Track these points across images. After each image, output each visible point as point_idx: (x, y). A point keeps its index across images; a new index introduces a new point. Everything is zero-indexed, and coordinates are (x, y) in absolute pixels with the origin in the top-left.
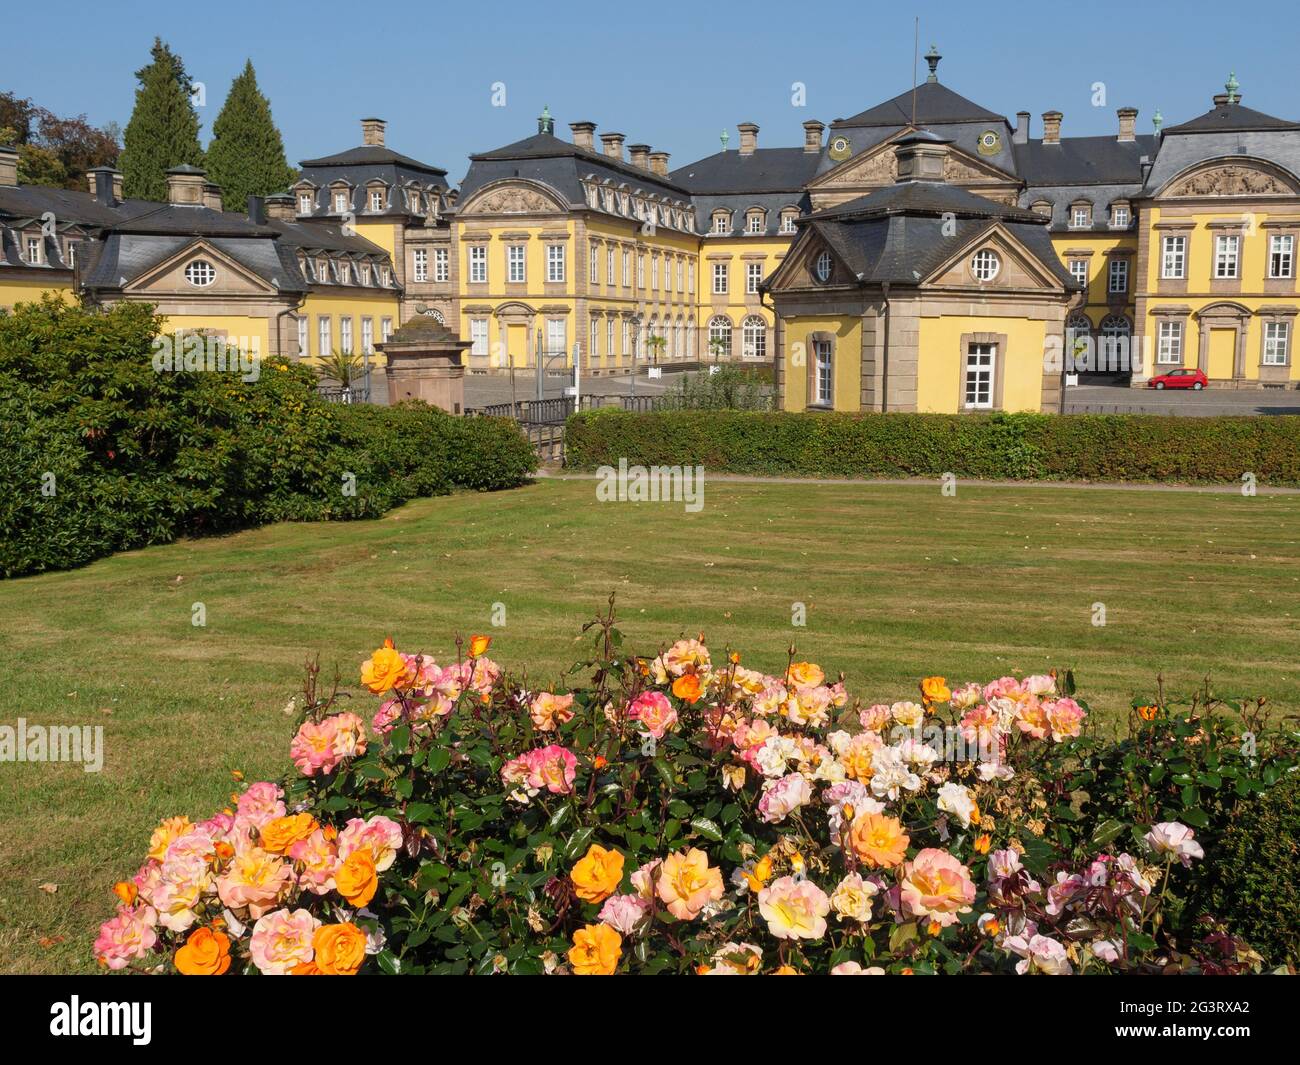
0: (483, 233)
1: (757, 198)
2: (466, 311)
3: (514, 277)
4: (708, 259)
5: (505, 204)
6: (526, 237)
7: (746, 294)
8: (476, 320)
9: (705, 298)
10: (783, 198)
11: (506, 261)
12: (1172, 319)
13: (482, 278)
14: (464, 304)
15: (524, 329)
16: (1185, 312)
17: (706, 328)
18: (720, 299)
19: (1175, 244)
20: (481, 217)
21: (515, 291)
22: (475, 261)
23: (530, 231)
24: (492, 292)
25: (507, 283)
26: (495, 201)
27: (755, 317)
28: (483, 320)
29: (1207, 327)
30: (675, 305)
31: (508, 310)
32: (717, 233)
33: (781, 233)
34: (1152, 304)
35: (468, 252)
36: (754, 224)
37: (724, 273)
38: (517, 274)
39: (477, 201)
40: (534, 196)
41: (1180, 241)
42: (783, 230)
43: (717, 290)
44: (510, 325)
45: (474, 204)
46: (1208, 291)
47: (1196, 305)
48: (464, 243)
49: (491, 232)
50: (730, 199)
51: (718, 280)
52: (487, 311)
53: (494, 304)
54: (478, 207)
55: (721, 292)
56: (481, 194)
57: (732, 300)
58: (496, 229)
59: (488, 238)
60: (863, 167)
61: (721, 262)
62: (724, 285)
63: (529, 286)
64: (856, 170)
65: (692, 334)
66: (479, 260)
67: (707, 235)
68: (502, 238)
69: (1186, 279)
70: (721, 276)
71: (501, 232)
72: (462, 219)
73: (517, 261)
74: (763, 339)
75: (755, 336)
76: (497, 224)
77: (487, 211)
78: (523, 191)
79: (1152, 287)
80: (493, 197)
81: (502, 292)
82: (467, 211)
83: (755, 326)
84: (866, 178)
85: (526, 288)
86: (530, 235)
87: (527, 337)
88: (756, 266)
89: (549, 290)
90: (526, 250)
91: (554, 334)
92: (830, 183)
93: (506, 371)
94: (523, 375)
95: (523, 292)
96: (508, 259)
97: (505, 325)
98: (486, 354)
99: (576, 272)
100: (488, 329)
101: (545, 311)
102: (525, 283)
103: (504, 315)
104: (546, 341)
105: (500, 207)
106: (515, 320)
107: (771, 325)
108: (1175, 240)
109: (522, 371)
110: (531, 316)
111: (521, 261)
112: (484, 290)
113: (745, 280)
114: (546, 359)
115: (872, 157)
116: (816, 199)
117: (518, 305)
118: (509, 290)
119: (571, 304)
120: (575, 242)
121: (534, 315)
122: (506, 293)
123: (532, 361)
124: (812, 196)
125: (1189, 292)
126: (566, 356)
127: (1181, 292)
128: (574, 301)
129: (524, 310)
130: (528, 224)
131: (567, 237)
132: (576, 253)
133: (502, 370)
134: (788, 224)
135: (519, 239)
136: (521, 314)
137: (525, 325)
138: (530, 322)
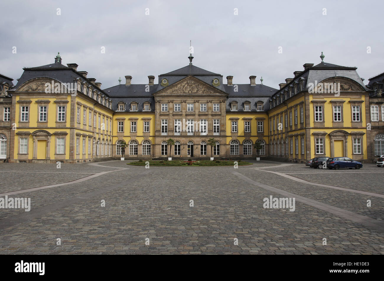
0: (28, 100)
1: (134, 99)
2: (18, 134)
3: (41, 120)
4: (117, 119)
5: (39, 88)
6: (48, 102)
7: (130, 132)
8: (22, 138)
9: (115, 134)
10: (144, 99)
11: (38, 112)
12: (320, 137)
13: (26, 119)
14: (17, 131)
16: (324, 134)
17: (115, 145)
18: (121, 134)
19: (318, 109)
20: (27, 93)
21: (42, 125)
22: (23, 112)
23: (50, 100)
24: (31, 126)
25: (38, 122)
26: (34, 87)
27: (134, 141)
28: (26, 138)
29: (333, 140)
30: (106, 135)
31: (38, 134)
32: (119, 111)
33: (143, 111)
34: (312, 131)
36: (134, 108)
37: (122, 125)
38: (43, 118)
39: (25, 87)
41: (320, 108)
42: (144, 110)
43: (120, 131)
45: (24, 88)
46: (332, 126)
47: (328, 131)
48: (19, 105)
49: (31, 100)
50: (124, 99)
51: (120, 127)
52: (28, 134)
53: (32, 131)
54: (26, 89)
55: (121, 132)
56: (28, 83)
57: (125, 134)
58: (34, 99)
59: (30, 102)
60: (173, 89)
61: (121, 121)
62: (122, 129)
64: (171, 90)
65: (110, 147)
66: (25, 112)
67: (116, 111)
68: (36, 103)
69: (324, 122)
70: (121, 126)
71: (37, 100)
72: (18, 94)
73: (43, 112)
74: (137, 149)
75: (134, 147)
76: (34, 97)
77: (30, 91)
79: (312, 125)
80: (34, 86)
81: (36, 126)
82: (20, 91)
83: (134, 144)
84: (175, 92)
85: (47, 124)
86: (50, 101)
87: (47, 146)
88: (134, 122)
89: (58, 125)
90: (48, 108)
91: (60, 144)
92: (162, 94)
93: (36, 161)
94: (44, 163)
95: (46, 126)
96: (39, 111)
97: (36, 140)
98: (26, 153)
99: (71, 117)
100: (28, 142)
101: (56, 134)
102: (47, 122)
103: (36, 136)
104: (56, 147)
105: (37, 89)
106: (41, 138)
107: (140, 144)
108: (318, 107)
109: (43, 161)
110: (49, 137)
111: (45, 112)
112: (27, 125)
113: (130, 127)
114: (56, 155)
115: (176, 86)
116: (157, 99)
117: (42, 132)
118: (39, 125)
119: (68, 131)
120: (71, 105)
121: (50, 136)
122: (37, 126)
123: (48, 157)
124: (155, 98)
125: (325, 126)
126: (65, 154)
127: (322, 127)
128: (69, 130)
129: (45, 134)
130: (49, 97)
131: (67, 102)
132: (71, 109)
133: (34, 160)
134: (146, 108)
135: (45, 103)
136: (44, 136)
137: (45, 141)
138: (48, 139)
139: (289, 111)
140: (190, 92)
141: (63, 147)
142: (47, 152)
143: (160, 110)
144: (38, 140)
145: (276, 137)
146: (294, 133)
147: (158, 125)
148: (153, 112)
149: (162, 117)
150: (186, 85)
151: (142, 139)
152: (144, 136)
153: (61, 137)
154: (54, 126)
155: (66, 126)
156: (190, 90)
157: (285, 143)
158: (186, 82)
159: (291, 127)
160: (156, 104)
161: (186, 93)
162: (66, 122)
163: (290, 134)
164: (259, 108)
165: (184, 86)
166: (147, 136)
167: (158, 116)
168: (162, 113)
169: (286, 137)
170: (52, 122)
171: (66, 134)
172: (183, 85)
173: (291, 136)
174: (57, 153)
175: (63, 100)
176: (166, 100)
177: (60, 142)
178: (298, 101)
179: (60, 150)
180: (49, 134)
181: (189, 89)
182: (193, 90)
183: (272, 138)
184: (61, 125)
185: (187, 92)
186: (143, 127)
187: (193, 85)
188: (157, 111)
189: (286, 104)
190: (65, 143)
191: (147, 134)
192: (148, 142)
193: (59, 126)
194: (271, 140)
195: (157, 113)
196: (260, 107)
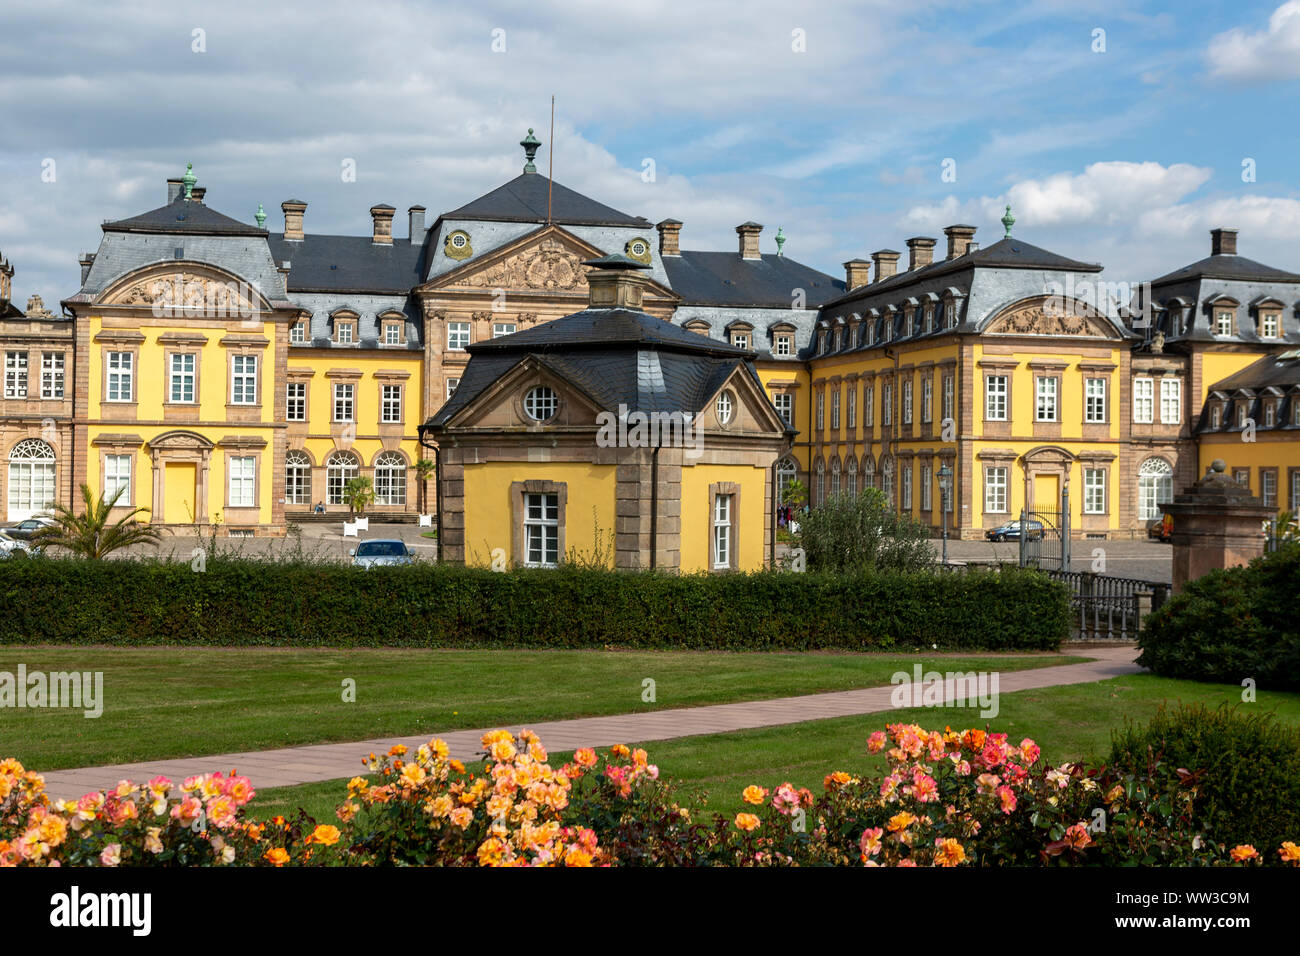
0: (131, 333)
1: (342, 299)
3: (177, 396)
7: (332, 422)
8: (114, 457)
10: (377, 300)
11: (166, 373)
12: (998, 464)
14: (93, 432)
15: (192, 470)
16: (1010, 458)
18: (295, 429)
19: (997, 384)
21: (179, 416)
22: (115, 371)
23: (208, 334)
24: (143, 417)
25: (166, 404)
27: (344, 453)
29: (1033, 473)
31: (169, 442)
32: (291, 342)
33: (380, 345)
34: (979, 447)
35: (103, 358)
36: (343, 333)
37: (301, 394)
38: (183, 393)
41: (1001, 381)
42: (383, 341)
43: (291, 415)
44: (169, 464)
46: (1030, 435)
47: (1021, 449)
49: (144, 332)
50: (305, 299)
51: (292, 402)
52: (132, 442)
53: (150, 434)
55: (296, 419)
57: (313, 430)
58: (153, 330)
59: (139, 340)
60: (491, 271)
61: (298, 380)
62: (301, 409)
64: (484, 274)
66: (120, 371)
68: (159, 342)
69: (1010, 421)
70: (296, 398)
71: (161, 332)
73: (183, 373)
75: (343, 477)
76: (153, 322)
79: (978, 430)
81: (160, 417)
82: (107, 302)
83: (343, 465)
84: (496, 283)
85: (199, 412)
86: (209, 339)
87: (198, 480)
88: (345, 386)
89: (233, 417)
90: (199, 361)
91: (238, 476)
92: (450, 287)
95: (194, 418)
97: (161, 463)
98: (129, 505)
99: (276, 392)
100: (132, 469)
101: (225, 445)
102: (197, 405)
104: (226, 486)
106: (179, 456)
107: (367, 464)
108: (997, 380)
109: (188, 530)
110: (206, 452)
111: (189, 374)
112: (128, 414)
113: (332, 405)
114: (227, 511)
115: (503, 259)
116: (432, 305)
117: (185, 436)
118: (168, 415)
119: (267, 435)
120: (276, 352)
121: (210, 450)
122: (165, 419)
123: (204, 515)
124: (426, 301)
125: (1013, 435)
126: (257, 507)
127: (1005, 435)
128: (272, 430)
129: (196, 443)
131: (264, 344)
132: (276, 367)
133: (158, 527)
134: (390, 335)
136: (191, 449)
137: (194, 464)
138: (204, 459)
139: (900, 377)
140: (550, 283)
141: (250, 485)
142: (198, 502)
143: (445, 347)
144: (167, 463)
145: (843, 452)
146: (916, 448)
147: (436, 398)
148: (416, 351)
149: (449, 372)
150: (538, 259)
151: (376, 446)
152: (385, 437)
153: (244, 452)
154: (223, 419)
155: (259, 418)
156: (550, 277)
157: (879, 473)
158: (537, 248)
159: (908, 428)
160: (427, 322)
161: (535, 287)
162: (259, 406)
163: (903, 447)
164: (781, 346)
165: (529, 263)
166: (395, 438)
167: (435, 365)
168: (449, 356)
169: (885, 456)
170: (213, 404)
171: (260, 445)
172: (526, 255)
173: (909, 456)
174: (231, 505)
175: (251, 337)
176: (466, 308)
177: (240, 469)
178: (937, 355)
179: (241, 495)
180: (205, 446)
181: (545, 274)
182: (560, 279)
183: (827, 452)
184: (245, 417)
185: (539, 282)
186: (380, 404)
187: (562, 260)
188: (434, 347)
189: (891, 352)
190: (257, 471)
191: (392, 428)
192: (398, 457)
193: (239, 419)
194: (820, 458)
195: (433, 357)
196: (783, 343)
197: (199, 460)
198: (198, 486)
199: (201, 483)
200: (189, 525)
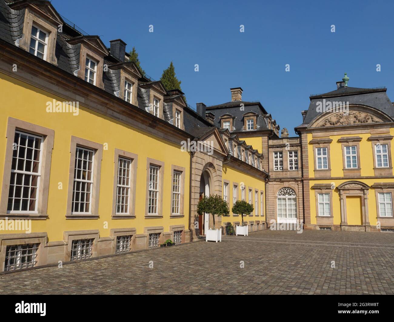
0: (327, 138)
2: (314, 188)
3: (349, 166)
5: (342, 120)
6: (359, 140)
8: (321, 194)
11: (343, 156)
13: (325, 166)
14: (312, 183)
15: (359, 199)
20: (324, 129)
21: (351, 174)
22: (320, 156)
23: (361, 136)
24: (333, 176)
25: (344, 169)
26: (334, 120)
28: (326, 194)
31: (347, 187)
35: (314, 151)
38: (352, 164)
39: (321, 120)
40: (362, 115)
44: (347, 197)
45: (318, 122)
48: (312, 146)
49: (331, 138)
52: (328, 187)
53: (336, 183)
54: (321, 124)
56: (324, 116)
58: (335, 137)
59: (330, 142)
63: (361, 170)
66: (322, 156)
68: (339, 141)
71: (339, 137)
72: (311, 131)
73: (351, 155)
76: (335, 133)
77: (328, 125)
78: (354, 112)
80: (333, 118)
81: (342, 175)
82: (314, 126)
85: (360, 172)
86: (362, 138)
87: (363, 204)
89: (378, 173)
91: (383, 202)
93: (346, 228)
94: (361, 231)
95: (358, 175)
96: (344, 154)
97: (344, 196)
98: (330, 216)
100: (330, 199)
101: (376, 187)
102: (359, 169)
103: (343, 190)
104: (377, 207)
105: (338, 122)
106: (352, 193)
109: (360, 228)
110: (365, 191)
111: (354, 155)
112: (327, 174)
114: (379, 219)
117: (355, 183)
118: (346, 174)
121: (368, 189)
122: (344, 176)
123: (367, 221)
129: (360, 187)
130: (360, 131)
131: (391, 138)
133: (344, 226)
135: (354, 141)
136: (358, 190)
137: (360, 197)
138: (364, 194)
141: (389, 206)
142: (363, 215)
144: (346, 196)
153: (384, 191)
154: (372, 175)
155: (392, 174)
162: (391, 168)
170: (367, 168)
174: (380, 216)
175: (384, 135)
179: (386, 212)
180: (364, 188)
184: (384, 173)
193: (382, 175)
197: (362, 195)
198: (363, 207)
199: (365, 206)
200: (360, 226)
